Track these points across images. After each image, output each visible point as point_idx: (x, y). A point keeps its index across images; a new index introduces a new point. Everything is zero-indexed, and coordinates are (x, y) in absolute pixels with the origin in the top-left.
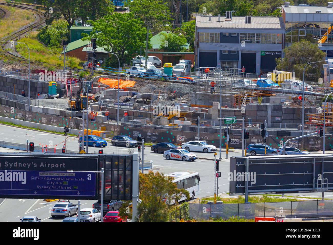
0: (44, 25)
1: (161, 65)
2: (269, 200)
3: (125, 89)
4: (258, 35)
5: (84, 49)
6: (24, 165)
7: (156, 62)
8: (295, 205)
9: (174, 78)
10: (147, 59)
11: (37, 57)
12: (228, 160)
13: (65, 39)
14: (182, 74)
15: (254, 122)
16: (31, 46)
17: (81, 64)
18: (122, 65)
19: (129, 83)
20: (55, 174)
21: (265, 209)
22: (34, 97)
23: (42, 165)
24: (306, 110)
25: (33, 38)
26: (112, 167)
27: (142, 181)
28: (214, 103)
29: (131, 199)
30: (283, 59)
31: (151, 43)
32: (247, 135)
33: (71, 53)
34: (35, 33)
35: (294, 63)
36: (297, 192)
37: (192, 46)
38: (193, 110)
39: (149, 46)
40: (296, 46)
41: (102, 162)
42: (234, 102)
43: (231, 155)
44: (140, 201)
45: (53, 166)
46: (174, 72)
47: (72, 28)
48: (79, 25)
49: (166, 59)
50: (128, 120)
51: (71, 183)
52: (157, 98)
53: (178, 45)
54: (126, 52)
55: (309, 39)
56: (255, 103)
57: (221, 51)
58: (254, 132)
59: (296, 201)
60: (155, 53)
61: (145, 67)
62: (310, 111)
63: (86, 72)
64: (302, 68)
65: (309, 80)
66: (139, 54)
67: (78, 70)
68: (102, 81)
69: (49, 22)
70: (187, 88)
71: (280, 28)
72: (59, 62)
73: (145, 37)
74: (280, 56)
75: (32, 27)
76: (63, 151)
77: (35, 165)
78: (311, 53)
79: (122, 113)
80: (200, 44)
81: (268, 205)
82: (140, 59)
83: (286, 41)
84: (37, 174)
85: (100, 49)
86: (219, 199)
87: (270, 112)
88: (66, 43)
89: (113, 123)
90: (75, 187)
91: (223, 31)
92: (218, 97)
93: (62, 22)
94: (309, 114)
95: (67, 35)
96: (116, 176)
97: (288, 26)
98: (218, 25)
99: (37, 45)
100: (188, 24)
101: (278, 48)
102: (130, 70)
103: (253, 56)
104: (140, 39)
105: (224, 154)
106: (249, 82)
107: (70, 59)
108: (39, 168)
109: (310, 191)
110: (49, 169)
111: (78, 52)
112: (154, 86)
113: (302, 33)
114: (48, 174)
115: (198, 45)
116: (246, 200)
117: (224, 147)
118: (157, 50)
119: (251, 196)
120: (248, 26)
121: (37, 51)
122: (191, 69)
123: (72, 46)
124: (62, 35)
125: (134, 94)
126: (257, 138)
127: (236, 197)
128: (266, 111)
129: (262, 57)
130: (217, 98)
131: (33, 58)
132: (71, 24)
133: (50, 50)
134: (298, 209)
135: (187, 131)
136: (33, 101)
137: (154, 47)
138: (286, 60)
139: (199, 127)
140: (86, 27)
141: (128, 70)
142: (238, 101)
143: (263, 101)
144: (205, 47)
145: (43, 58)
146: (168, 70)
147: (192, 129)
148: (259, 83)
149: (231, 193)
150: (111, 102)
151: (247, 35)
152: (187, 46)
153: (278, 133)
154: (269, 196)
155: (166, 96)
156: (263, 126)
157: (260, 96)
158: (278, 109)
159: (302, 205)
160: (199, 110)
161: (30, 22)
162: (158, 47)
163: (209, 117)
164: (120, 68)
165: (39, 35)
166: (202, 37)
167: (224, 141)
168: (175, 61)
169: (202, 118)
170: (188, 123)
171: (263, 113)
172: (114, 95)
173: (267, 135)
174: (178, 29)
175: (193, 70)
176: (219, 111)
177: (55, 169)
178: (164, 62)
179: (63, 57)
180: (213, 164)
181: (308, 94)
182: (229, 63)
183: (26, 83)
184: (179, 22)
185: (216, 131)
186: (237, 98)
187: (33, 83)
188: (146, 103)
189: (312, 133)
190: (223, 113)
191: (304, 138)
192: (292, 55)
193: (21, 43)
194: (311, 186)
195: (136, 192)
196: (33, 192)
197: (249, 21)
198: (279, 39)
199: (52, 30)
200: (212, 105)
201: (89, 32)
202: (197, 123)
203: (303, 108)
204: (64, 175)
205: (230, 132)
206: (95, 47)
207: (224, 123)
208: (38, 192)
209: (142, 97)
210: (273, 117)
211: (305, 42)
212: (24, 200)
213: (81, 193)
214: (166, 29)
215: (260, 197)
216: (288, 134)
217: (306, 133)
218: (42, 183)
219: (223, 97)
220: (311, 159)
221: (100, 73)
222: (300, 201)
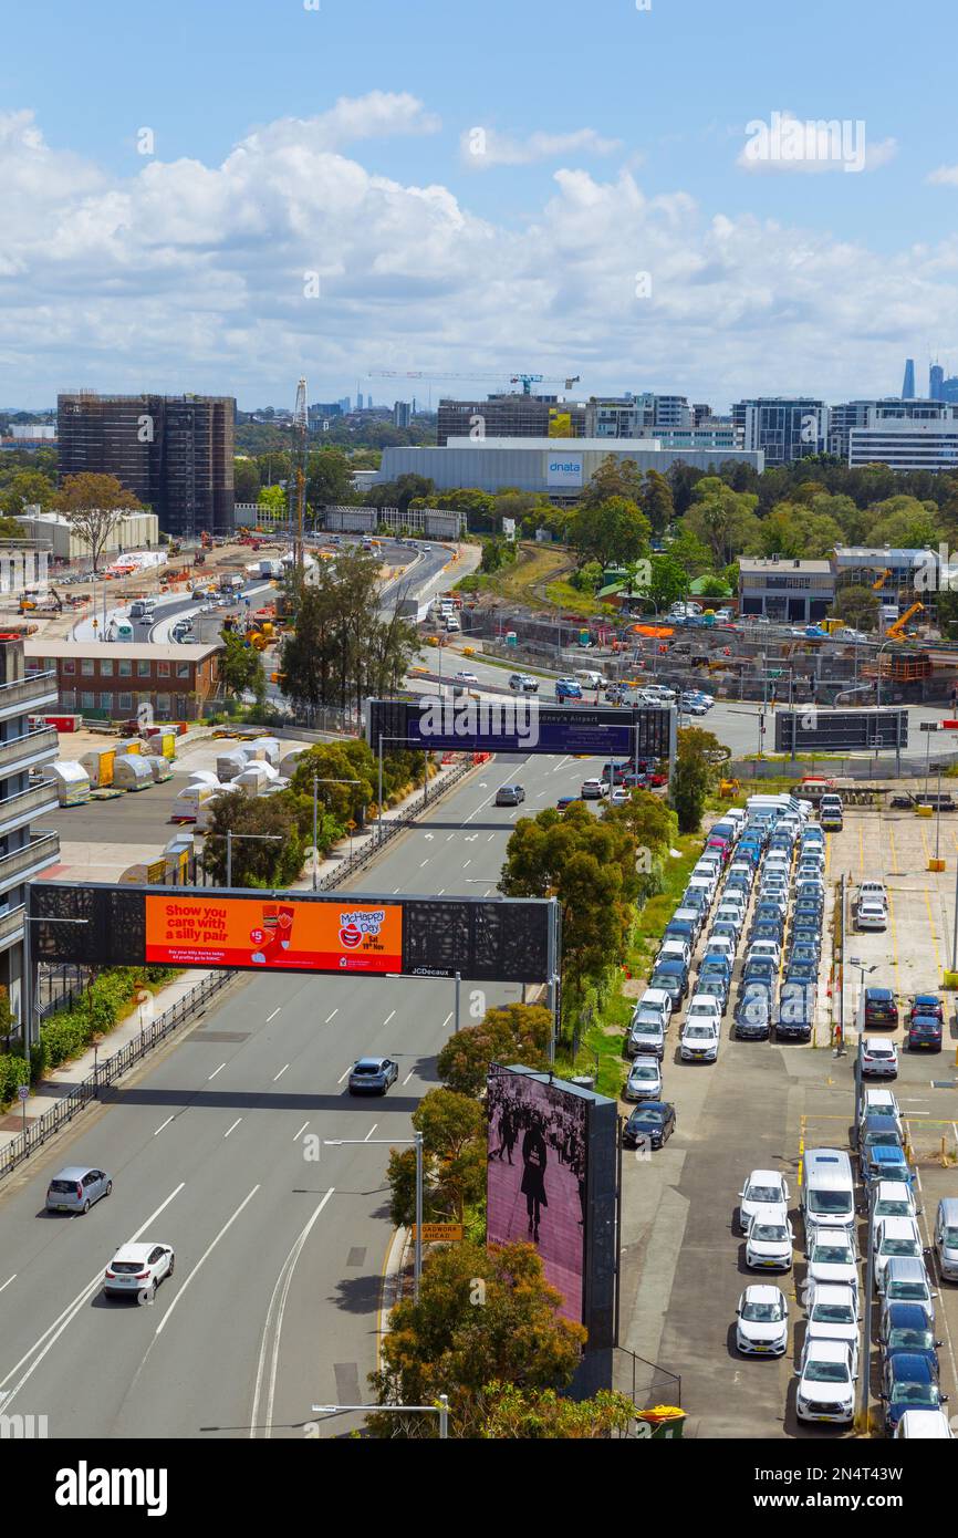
0: (577, 568)
1: (702, 612)
2: (818, 759)
3: (662, 638)
4: (808, 580)
5: (619, 594)
6: (554, 718)
7: (696, 608)
8: (848, 765)
9: (716, 625)
10: (686, 605)
11: (569, 602)
12: (774, 715)
13: (597, 583)
14: (725, 621)
15: (803, 674)
16: (562, 591)
17: (614, 610)
18: (659, 612)
19: (668, 632)
20: (587, 729)
21: (813, 770)
22: (565, 645)
23: (572, 718)
24: (859, 662)
25: (564, 582)
26: (647, 721)
27: (680, 737)
28: (759, 653)
29: (668, 756)
30: (834, 605)
31: (691, 588)
32: (794, 688)
33: (604, 599)
34: (566, 577)
35: (846, 610)
36: (848, 750)
37: (735, 592)
38: (735, 660)
39: (689, 592)
40: (849, 591)
41: (637, 716)
42: (781, 651)
43: (777, 710)
44: (678, 759)
45: (584, 720)
46: (715, 620)
47: (606, 572)
48: (614, 568)
49: (707, 605)
50: (666, 671)
51: (604, 738)
52: (697, 647)
53: (720, 591)
54: (664, 598)
55: (864, 585)
56: (803, 654)
57: (767, 598)
58: (802, 685)
59: (847, 759)
60: (695, 599)
61: (685, 614)
62: (864, 662)
63: (621, 618)
64: (856, 616)
65: (862, 629)
66: (678, 600)
67: (612, 617)
68: (637, 628)
69: (581, 565)
70: (729, 637)
71: (829, 571)
72: (592, 608)
73: (684, 582)
74: (831, 602)
75: (562, 571)
76: (596, 704)
77: (565, 719)
78: (864, 600)
79: (660, 664)
80: (744, 590)
81: (817, 764)
82: (679, 605)
83: (839, 585)
84: (567, 728)
85: (635, 595)
86: (763, 757)
87: (819, 664)
88: (599, 588)
89: (649, 674)
90: (609, 743)
91: (770, 576)
92: (763, 646)
93: (595, 565)
94: (862, 666)
95: (600, 579)
96: (652, 731)
97: (840, 570)
98: (764, 569)
99: (569, 590)
100: (731, 567)
101: (829, 594)
102: (668, 617)
103: (802, 602)
104: (679, 583)
105: (769, 708)
106: (797, 631)
107: (603, 605)
108: (569, 722)
109: (863, 749)
110: (580, 723)
111: (611, 598)
112: (693, 634)
113: (856, 577)
114: (580, 728)
115: (742, 590)
116: (793, 758)
117: (769, 700)
118: (696, 595)
119: (799, 754)
120: (796, 570)
121: (569, 596)
122: (734, 617)
123: (606, 591)
124: (595, 579)
125: (672, 643)
126: (806, 691)
127: (782, 755)
128: (816, 662)
129: (811, 603)
130: (762, 648)
131: (563, 604)
132: (605, 567)
133: (582, 595)
134: (852, 769)
135: (730, 683)
136: (563, 650)
137: (694, 593)
138: (838, 607)
139: (742, 678)
140: (622, 570)
141: (666, 617)
142: (785, 651)
143: (812, 652)
144: (750, 593)
145: (575, 604)
146: (709, 617)
147: (735, 681)
148: (808, 632)
149: (777, 750)
150: (647, 652)
151: (796, 580)
152: (730, 592)
153: (829, 686)
154: (818, 754)
155: (707, 645)
156: (812, 679)
157: (809, 645)
158: (828, 660)
159: (856, 765)
160: (743, 660)
161: (560, 566)
162: (699, 593)
163: (753, 668)
164: (657, 615)
165: (570, 579)
166: (747, 582)
167: (769, 694)
168: (717, 607)
169: (746, 669)
170: (730, 674)
171: (812, 665)
172: (650, 644)
173: (816, 688)
174: (720, 572)
175: (736, 617)
176: (764, 662)
177: (587, 723)
178: (704, 609)
179: (595, 603)
180: (757, 719)
181: (860, 644)
182: (775, 610)
183: (556, 630)
184: (722, 565)
185: (761, 683)
186: (784, 648)
187: (563, 632)
188: (684, 653)
189: (866, 687)
190: (769, 664)
191: (857, 692)
192: (844, 602)
193: (551, 587)
194: (864, 744)
195: (673, 749)
196: (562, 748)
197: (797, 565)
198: (830, 583)
199: (585, 573)
200: (756, 656)
201: (623, 576)
202: (740, 675)
203: (857, 659)
204: (596, 729)
205: (776, 684)
206: (630, 593)
207: (770, 675)
208: (569, 748)
209: (681, 646)
210: (823, 668)
211: (859, 587)
212: (553, 756)
213: (614, 749)
214: (707, 573)
215: (809, 755)
216: (840, 687)
217: (859, 687)
218: (575, 737)
219: (769, 647)
220: (865, 715)
221: (636, 620)
222: (852, 760)
